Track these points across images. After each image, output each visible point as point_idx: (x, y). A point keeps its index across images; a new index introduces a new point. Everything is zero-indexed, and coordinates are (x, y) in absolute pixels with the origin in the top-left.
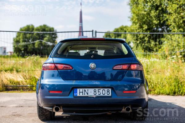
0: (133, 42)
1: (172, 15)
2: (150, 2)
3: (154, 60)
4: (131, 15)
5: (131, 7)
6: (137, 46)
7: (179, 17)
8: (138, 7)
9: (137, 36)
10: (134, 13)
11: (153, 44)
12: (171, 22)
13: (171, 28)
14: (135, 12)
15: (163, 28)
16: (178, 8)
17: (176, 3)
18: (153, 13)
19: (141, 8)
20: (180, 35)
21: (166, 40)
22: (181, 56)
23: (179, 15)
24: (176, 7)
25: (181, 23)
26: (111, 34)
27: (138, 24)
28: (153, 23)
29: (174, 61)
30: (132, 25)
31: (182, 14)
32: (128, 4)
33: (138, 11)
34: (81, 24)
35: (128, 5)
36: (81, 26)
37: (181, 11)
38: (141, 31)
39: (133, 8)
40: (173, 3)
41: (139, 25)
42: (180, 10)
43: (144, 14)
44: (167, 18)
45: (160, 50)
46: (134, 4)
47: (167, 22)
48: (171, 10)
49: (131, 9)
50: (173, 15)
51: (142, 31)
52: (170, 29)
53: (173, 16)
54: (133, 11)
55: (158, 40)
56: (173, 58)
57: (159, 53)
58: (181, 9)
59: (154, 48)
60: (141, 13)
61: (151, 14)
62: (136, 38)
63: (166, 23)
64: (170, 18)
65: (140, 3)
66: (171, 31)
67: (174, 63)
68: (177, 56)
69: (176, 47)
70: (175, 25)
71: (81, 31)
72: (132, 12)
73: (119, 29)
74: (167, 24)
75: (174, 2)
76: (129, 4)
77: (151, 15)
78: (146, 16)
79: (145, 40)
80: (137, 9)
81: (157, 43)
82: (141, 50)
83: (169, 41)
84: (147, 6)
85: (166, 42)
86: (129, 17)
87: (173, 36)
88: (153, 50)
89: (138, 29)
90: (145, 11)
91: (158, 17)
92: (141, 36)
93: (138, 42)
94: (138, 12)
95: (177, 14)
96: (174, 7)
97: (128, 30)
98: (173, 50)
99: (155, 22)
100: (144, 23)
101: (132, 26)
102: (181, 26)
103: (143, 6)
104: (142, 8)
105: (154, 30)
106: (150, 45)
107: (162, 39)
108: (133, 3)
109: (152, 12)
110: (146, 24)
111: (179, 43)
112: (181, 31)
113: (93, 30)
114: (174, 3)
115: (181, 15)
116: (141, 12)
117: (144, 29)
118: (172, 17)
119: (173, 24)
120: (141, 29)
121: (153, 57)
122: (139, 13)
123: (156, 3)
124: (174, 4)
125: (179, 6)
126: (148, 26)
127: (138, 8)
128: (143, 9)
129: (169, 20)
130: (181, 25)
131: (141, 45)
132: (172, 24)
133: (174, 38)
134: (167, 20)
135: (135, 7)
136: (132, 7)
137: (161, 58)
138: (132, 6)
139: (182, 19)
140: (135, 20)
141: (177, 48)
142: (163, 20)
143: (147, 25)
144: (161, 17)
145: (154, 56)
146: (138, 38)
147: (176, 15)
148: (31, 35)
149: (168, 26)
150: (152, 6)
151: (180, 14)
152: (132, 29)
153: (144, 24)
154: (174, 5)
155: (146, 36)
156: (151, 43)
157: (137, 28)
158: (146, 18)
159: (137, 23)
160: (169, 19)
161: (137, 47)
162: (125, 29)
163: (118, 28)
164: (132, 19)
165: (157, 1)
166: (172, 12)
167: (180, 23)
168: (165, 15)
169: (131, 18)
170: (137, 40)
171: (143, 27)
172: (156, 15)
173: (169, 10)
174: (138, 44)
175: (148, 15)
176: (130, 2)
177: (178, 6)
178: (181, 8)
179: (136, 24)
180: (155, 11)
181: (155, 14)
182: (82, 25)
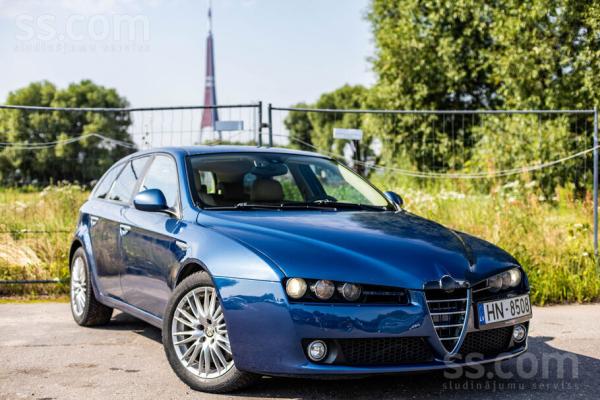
0: (383, 140)
1: (506, 53)
2: (437, 11)
3: (451, 196)
4: (375, 53)
5: (375, 26)
6: (397, 151)
7: (526, 58)
8: (397, 26)
9: (395, 120)
10: (386, 45)
11: (447, 147)
12: (503, 77)
13: (502, 93)
14: (389, 41)
15: (475, 92)
16: (523, 30)
17: (517, 16)
18: (447, 47)
19: (406, 29)
20: (531, 116)
21: (486, 132)
22: (534, 183)
23: (528, 54)
24: (518, 28)
25: (532, 78)
26: (309, 114)
27: (399, 81)
28: (446, 77)
29: (512, 199)
30: (379, 85)
31: (537, 50)
32: (366, 15)
33: (399, 38)
34: (210, 78)
35: (365, 18)
36: (210, 84)
37: (533, 42)
38: (406, 102)
39: (382, 28)
40: (508, 15)
41: (401, 86)
42: (530, 38)
43: (417, 49)
44: (490, 62)
45: (468, 163)
46: (385, 17)
47: (489, 75)
48: (501, 37)
49: (376, 32)
50: (510, 54)
51: (410, 103)
52: (501, 97)
53: (507, 57)
54: (381, 39)
55: (462, 132)
56: (511, 189)
57: (466, 175)
58: (534, 33)
59: (448, 159)
60: (408, 46)
61: (438, 49)
62: (391, 127)
63: (487, 78)
64: (499, 62)
65: (403, 12)
66: (500, 103)
67: (511, 204)
68: (523, 183)
69: (517, 154)
70: (514, 85)
71: (211, 104)
72: (378, 42)
73: (335, 96)
74: (489, 81)
75: (512, 12)
76: (370, 16)
77: (440, 54)
78: (424, 54)
79: (421, 134)
80: (395, 32)
81: (459, 142)
82: (409, 164)
83: (495, 136)
84: (427, 22)
85: (486, 138)
86: (369, 59)
87: (508, 120)
88: (447, 165)
89: (399, 97)
90: (420, 40)
91: (461, 58)
92: (409, 120)
93: (399, 139)
94: (397, 42)
95: (520, 50)
96: (511, 27)
97: (365, 99)
98: (509, 164)
99: (453, 74)
100: (417, 77)
101: (380, 88)
102: (533, 89)
103: (412, 25)
104: (410, 30)
105: (448, 100)
106: (437, 150)
107: (474, 129)
108: (381, 13)
109: (444, 42)
110: (422, 81)
111: (528, 143)
112: (532, 105)
113: (261, 103)
114: (512, 15)
115: (532, 53)
116: (406, 44)
117: (417, 97)
118: (504, 58)
119: (509, 81)
120: (408, 97)
121: (446, 187)
122: (400, 46)
123: (455, 16)
124: (510, 18)
125: (527, 25)
126: (430, 88)
127: (398, 29)
128: (413, 31)
129: (495, 69)
130: (532, 85)
131: (408, 149)
132: (505, 80)
133: (511, 127)
134: (490, 69)
135: (387, 27)
136: (378, 26)
137: (472, 191)
138: (377, 21)
139: (535, 66)
140: (389, 69)
141: (523, 156)
142: (478, 69)
143: (426, 83)
144: (472, 60)
145: (450, 184)
146: (397, 126)
147: (517, 53)
148: (43, 116)
149: (493, 88)
150: (443, 24)
151: (529, 50)
152: (380, 96)
153: (418, 81)
154: (510, 22)
155: (425, 118)
156: (439, 142)
157: (395, 95)
158: (423, 62)
159: (395, 78)
160: (497, 66)
161: (394, 155)
162: (355, 97)
163: (333, 95)
164: (380, 65)
165: (460, 9)
166: (507, 43)
167: (529, 78)
168: (482, 53)
169: (375, 62)
170: (395, 132)
171: (416, 92)
172: (455, 52)
173: (497, 37)
174: (397, 145)
175: (428, 52)
176: (371, 11)
177: (523, 25)
178: (535, 30)
179: (391, 83)
180: (451, 39)
181: (453, 48)
182: (213, 82)
